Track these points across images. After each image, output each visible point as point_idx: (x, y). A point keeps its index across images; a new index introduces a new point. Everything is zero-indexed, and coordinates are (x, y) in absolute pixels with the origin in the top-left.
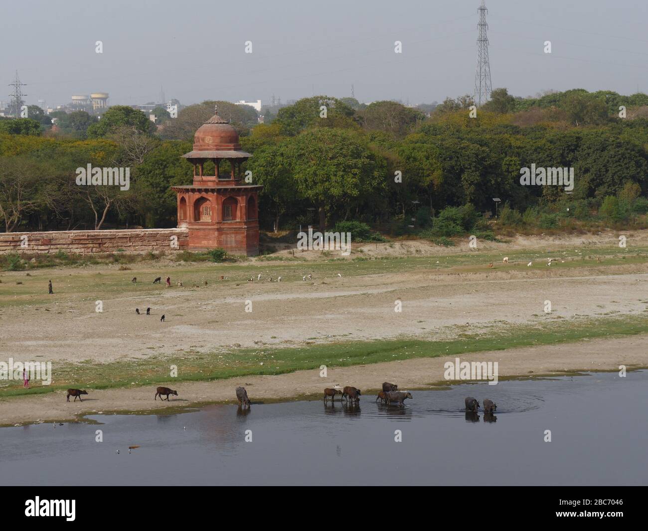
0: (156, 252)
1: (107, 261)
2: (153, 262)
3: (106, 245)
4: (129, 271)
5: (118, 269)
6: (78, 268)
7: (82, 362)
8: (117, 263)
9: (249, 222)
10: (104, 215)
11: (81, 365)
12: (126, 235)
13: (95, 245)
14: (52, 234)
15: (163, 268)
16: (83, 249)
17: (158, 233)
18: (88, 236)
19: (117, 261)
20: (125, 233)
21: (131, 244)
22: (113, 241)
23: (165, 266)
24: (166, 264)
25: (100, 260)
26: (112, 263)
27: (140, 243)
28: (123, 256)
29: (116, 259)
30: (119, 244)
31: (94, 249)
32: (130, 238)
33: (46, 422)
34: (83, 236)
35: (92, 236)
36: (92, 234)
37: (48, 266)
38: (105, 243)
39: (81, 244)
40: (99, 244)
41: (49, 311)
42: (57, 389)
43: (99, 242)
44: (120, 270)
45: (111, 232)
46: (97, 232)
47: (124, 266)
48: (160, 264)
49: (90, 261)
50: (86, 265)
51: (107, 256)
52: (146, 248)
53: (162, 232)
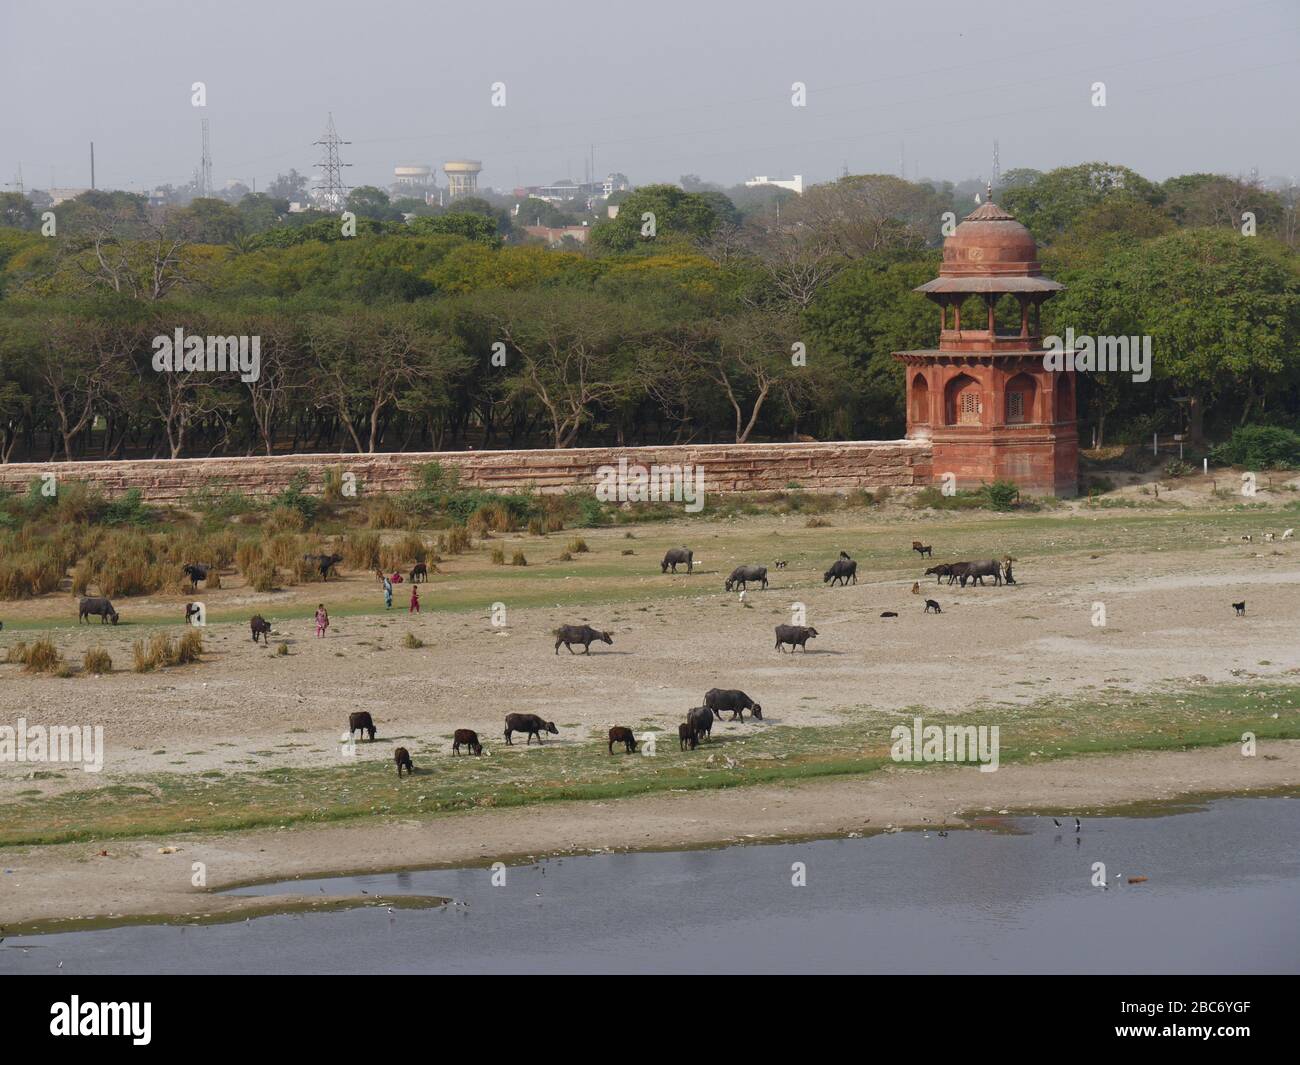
0: (873, 490)
1: (777, 509)
2: (871, 510)
3: (764, 475)
4: (828, 529)
5: (804, 524)
6: (718, 522)
7: (905, 712)
8: (796, 512)
9: (1062, 426)
10: (755, 412)
11: (907, 715)
12: (804, 453)
13: (741, 476)
14: (653, 451)
15: (894, 522)
16: (717, 484)
17: (870, 451)
18: (728, 455)
19: (795, 507)
20: (803, 450)
21: (814, 473)
22: (777, 465)
23: (898, 519)
24: (898, 514)
25: (760, 507)
26: (787, 512)
27: (833, 472)
28: (808, 498)
29: (795, 505)
30: (792, 473)
31: (739, 484)
32: (814, 461)
33: (906, 829)
34: (717, 455)
35: (736, 456)
36: (736, 451)
37: (657, 518)
38: (762, 471)
39: (713, 472)
40: (750, 472)
41: (751, 607)
42: (883, 763)
43: (750, 468)
44: (809, 526)
45: (773, 448)
46: (740, 448)
47: (818, 518)
48: (885, 514)
49: (741, 508)
50: (734, 516)
51: (771, 497)
52: (846, 480)
53: (879, 448)
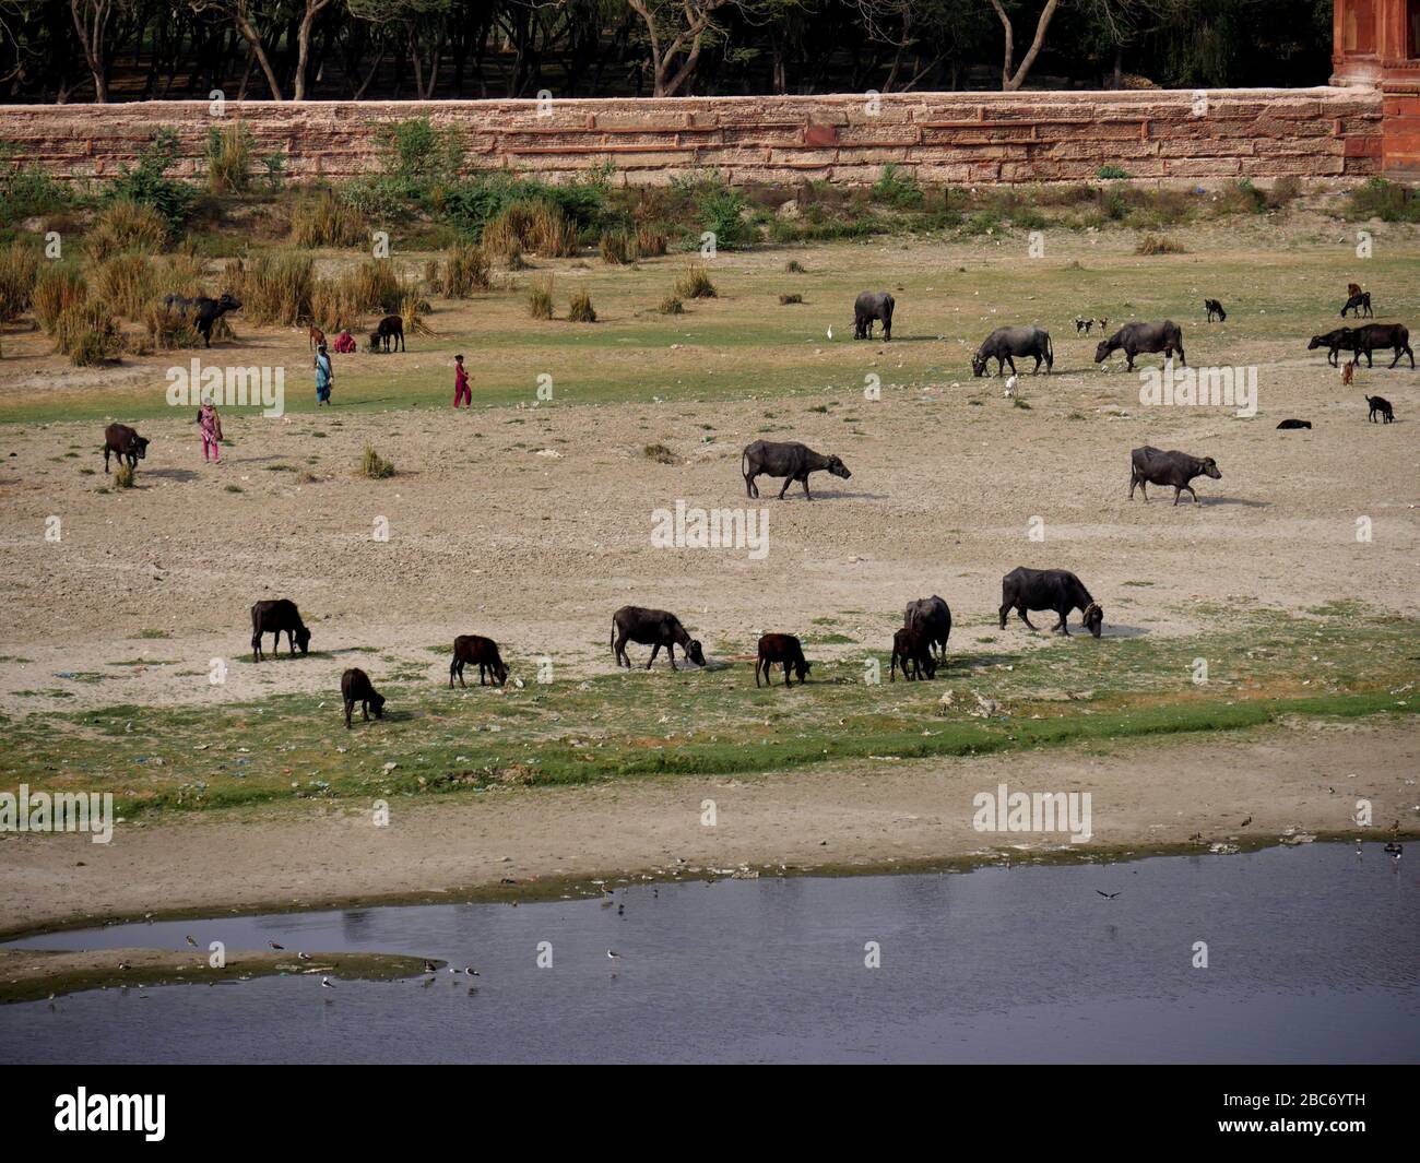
0: (1265, 183)
1: (1079, 218)
2: (1262, 222)
3: (1056, 152)
4: (1178, 259)
5: (1132, 248)
6: (965, 241)
7: (1323, 611)
8: (1116, 224)
10: (1040, 30)
11: (1325, 619)
12: (1135, 111)
13: (1012, 153)
14: (842, 104)
15: (1307, 245)
16: (965, 168)
17: (1262, 107)
18: (986, 114)
19: (1116, 215)
20: (1132, 106)
21: (1153, 149)
22: (1080, 134)
23: (1313, 240)
24: (1314, 230)
25: (1048, 214)
26: (1099, 224)
27: (1190, 147)
28: (1140, 197)
29: (1115, 211)
30: (1109, 149)
31: (1008, 169)
32: (1151, 125)
33: (1323, 838)
34: (967, 113)
35: (1002, 115)
36: (1003, 106)
37: (849, 234)
38: (1052, 145)
39: (958, 146)
40: (1029, 146)
41: (1027, 407)
42: (1280, 711)
43: (1031, 139)
44: (1141, 251)
45: (1074, 100)
46: (1010, 99)
47: (1159, 237)
48: (1289, 230)
49: (1011, 216)
50: (997, 231)
51: (1069, 194)
52: (1214, 164)
53: (1279, 102)
